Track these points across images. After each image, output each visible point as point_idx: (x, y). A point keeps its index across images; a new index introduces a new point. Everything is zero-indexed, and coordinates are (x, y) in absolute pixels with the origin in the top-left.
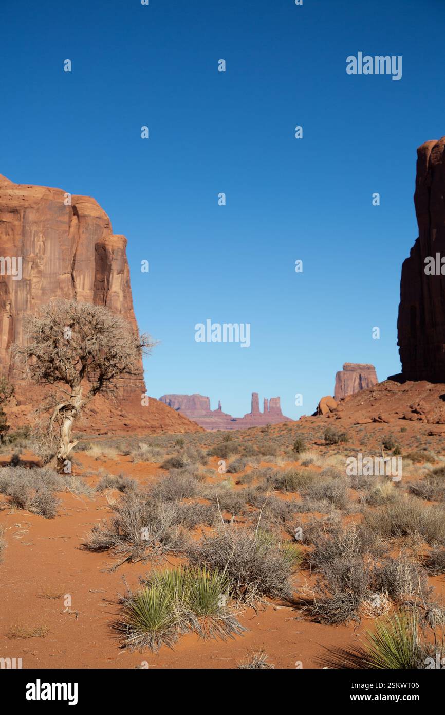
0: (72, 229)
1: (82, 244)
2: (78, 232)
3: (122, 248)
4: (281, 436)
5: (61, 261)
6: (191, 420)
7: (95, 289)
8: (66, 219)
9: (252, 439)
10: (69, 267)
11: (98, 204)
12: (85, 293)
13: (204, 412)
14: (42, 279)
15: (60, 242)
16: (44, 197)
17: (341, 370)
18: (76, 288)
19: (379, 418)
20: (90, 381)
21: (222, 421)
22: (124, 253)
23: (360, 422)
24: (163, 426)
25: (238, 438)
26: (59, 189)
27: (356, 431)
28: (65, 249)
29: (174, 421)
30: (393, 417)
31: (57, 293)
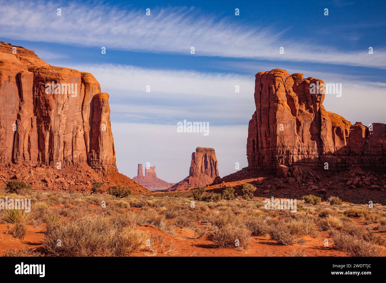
0: (82, 90)
1: (87, 97)
2: (85, 91)
3: (107, 100)
8: (79, 85)
10: (80, 109)
12: (88, 122)
14: (67, 115)
16: (69, 74)
17: (195, 151)
18: (84, 119)
31: (74, 122)
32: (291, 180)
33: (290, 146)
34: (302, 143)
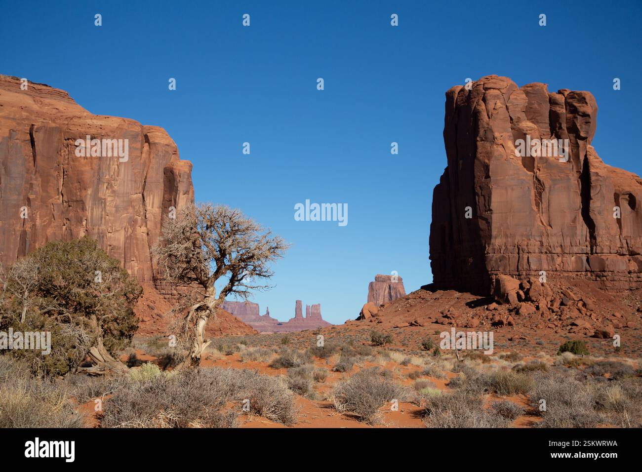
0: (144, 155)
1: (152, 168)
2: (149, 157)
3: (188, 172)
4: (331, 338)
5: (133, 182)
6: (247, 323)
7: (163, 208)
8: (139, 145)
9: (307, 340)
10: (140, 188)
11: (167, 133)
12: (154, 211)
13: (254, 317)
14: (116, 198)
15: (132, 166)
16: (120, 127)
17: (374, 281)
18: (146, 206)
19: (415, 322)
20: (157, 289)
21: (269, 325)
22: (189, 176)
23: (399, 326)
24: (222, 329)
25: (294, 340)
26: (134, 120)
27: (396, 334)
28: (138, 172)
29: (231, 325)
30: (427, 321)
31: (129, 211)
32: (526, 308)
33: (522, 235)
34: (549, 228)
